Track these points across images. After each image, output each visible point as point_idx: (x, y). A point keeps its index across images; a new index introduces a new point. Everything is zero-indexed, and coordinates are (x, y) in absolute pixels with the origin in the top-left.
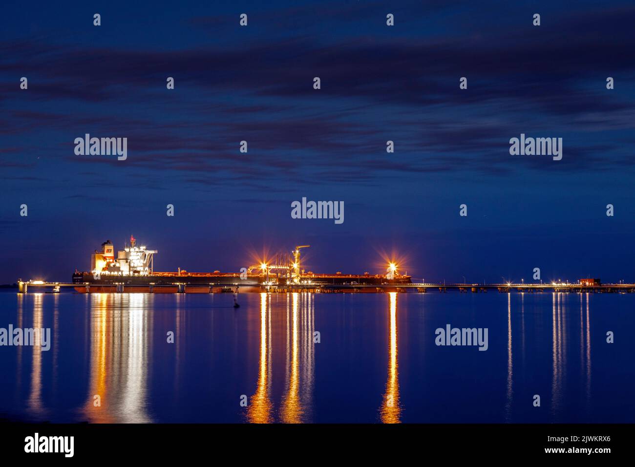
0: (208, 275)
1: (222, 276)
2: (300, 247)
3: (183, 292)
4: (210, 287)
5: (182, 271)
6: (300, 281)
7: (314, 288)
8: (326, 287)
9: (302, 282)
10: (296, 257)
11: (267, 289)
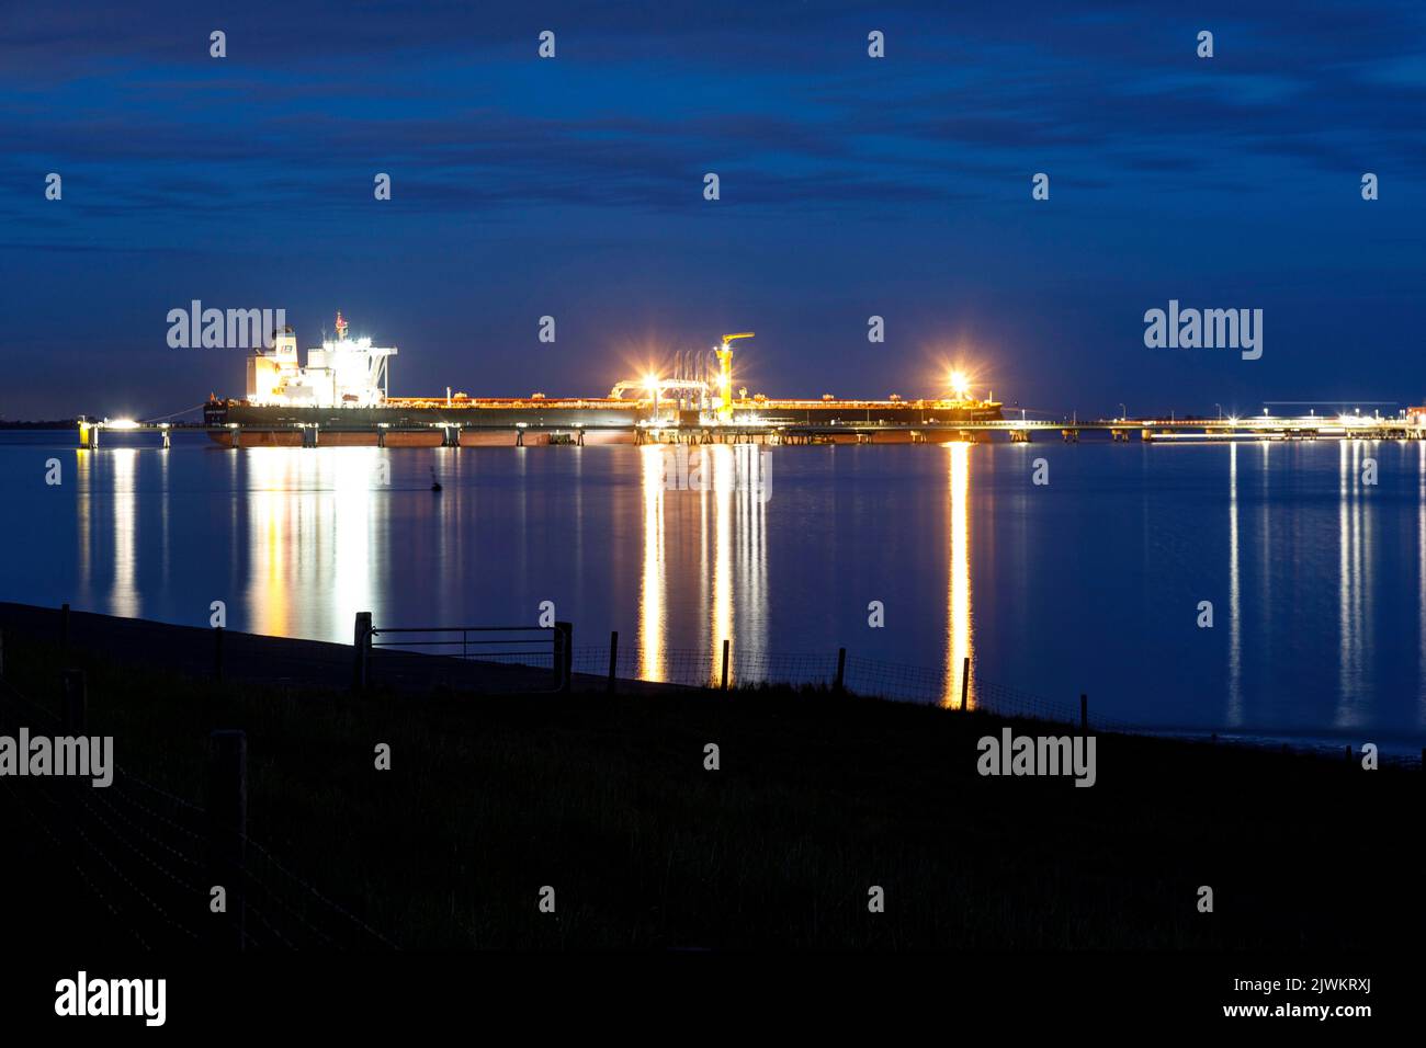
0: (517, 404)
1: (550, 405)
2: (731, 337)
3: (454, 443)
4: (517, 433)
5: (459, 395)
6: (733, 416)
7: (762, 432)
8: (790, 431)
9: (737, 418)
10: (722, 362)
11: (653, 436)
